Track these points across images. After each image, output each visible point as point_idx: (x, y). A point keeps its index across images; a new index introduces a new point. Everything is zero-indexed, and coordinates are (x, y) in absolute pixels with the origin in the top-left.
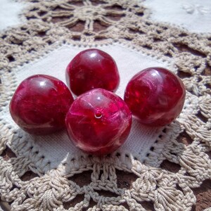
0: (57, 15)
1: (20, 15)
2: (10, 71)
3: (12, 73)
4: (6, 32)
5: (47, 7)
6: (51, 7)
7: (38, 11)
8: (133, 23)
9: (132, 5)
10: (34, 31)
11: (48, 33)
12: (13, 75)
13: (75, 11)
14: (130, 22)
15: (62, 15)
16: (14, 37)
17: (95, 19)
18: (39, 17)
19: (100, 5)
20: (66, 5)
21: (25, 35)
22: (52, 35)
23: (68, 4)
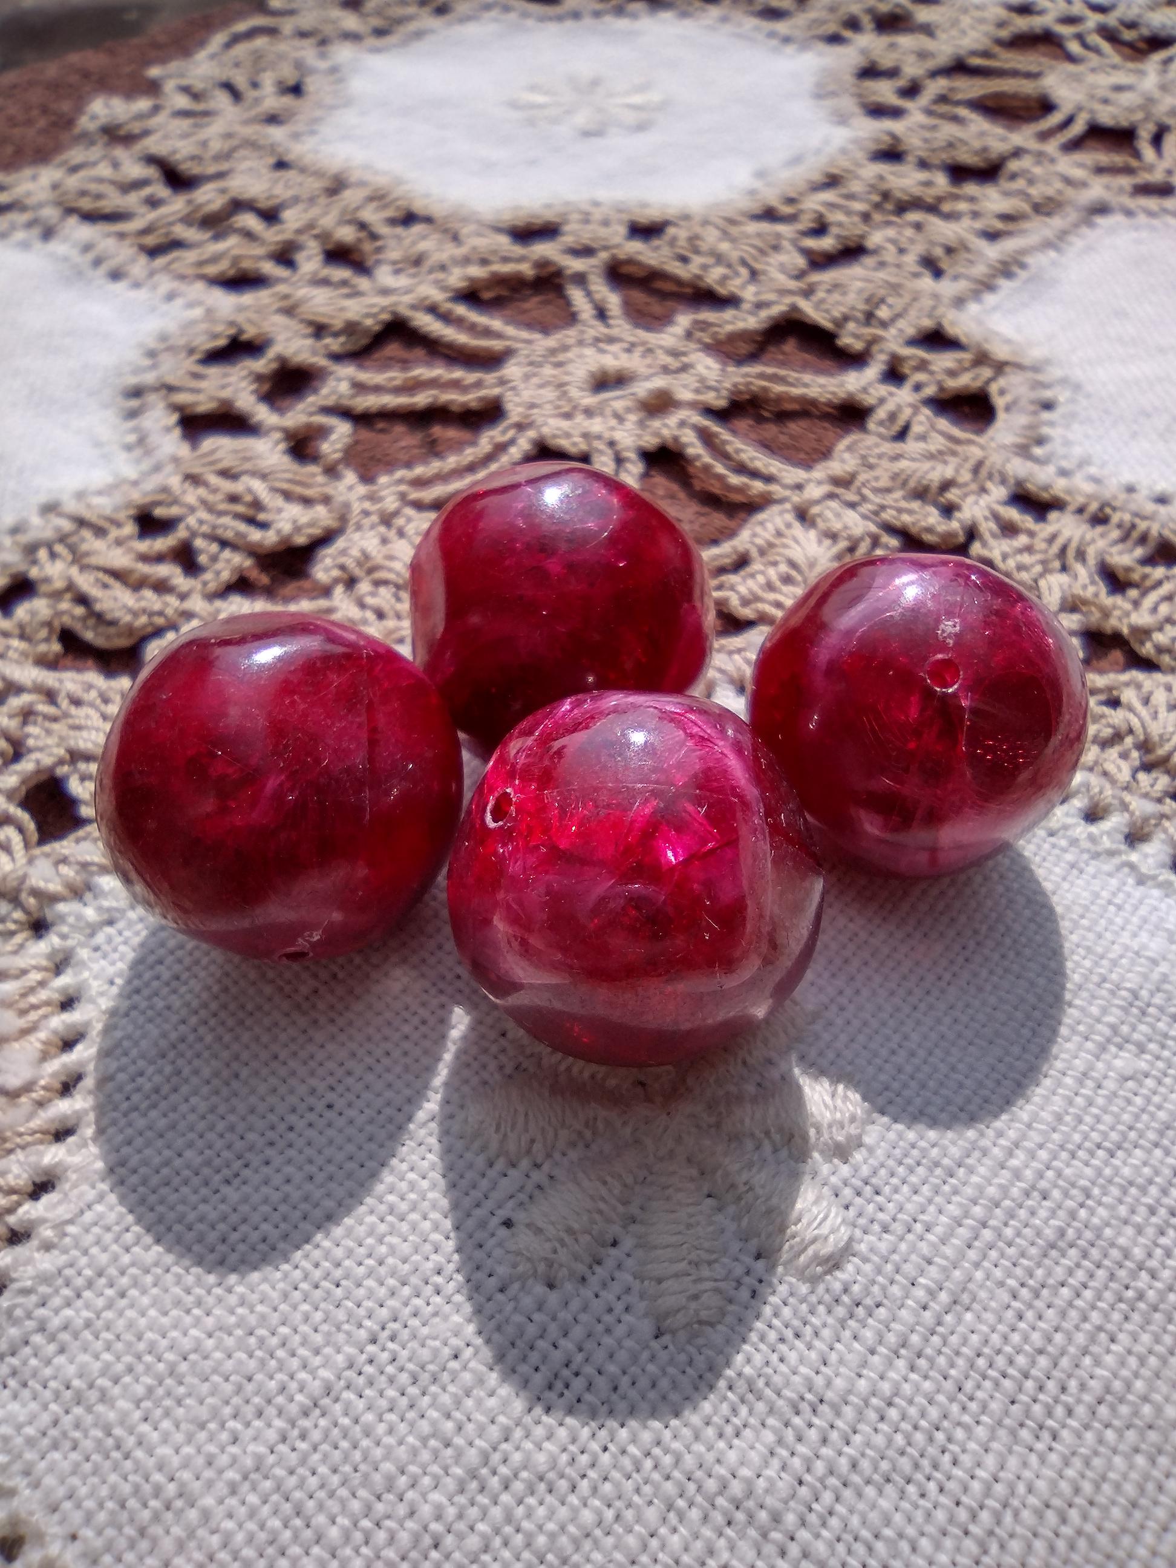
0: (390, 401)
1: (137, 392)
2: (39, 927)
3: (52, 941)
4: (30, 550)
5: (319, 330)
6: (351, 328)
7: (261, 365)
8: (921, 494)
9: (908, 327)
10: (224, 544)
11: (323, 569)
12: (60, 964)
13: (512, 370)
14: (900, 480)
15: (421, 399)
16: (82, 600)
17: (650, 442)
18: (263, 414)
19: (684, 320)
20: (446, 318)
21: (161, 587)
22: (351, 582)
23: (461, 310)
